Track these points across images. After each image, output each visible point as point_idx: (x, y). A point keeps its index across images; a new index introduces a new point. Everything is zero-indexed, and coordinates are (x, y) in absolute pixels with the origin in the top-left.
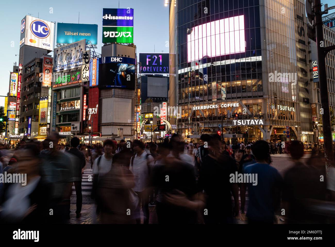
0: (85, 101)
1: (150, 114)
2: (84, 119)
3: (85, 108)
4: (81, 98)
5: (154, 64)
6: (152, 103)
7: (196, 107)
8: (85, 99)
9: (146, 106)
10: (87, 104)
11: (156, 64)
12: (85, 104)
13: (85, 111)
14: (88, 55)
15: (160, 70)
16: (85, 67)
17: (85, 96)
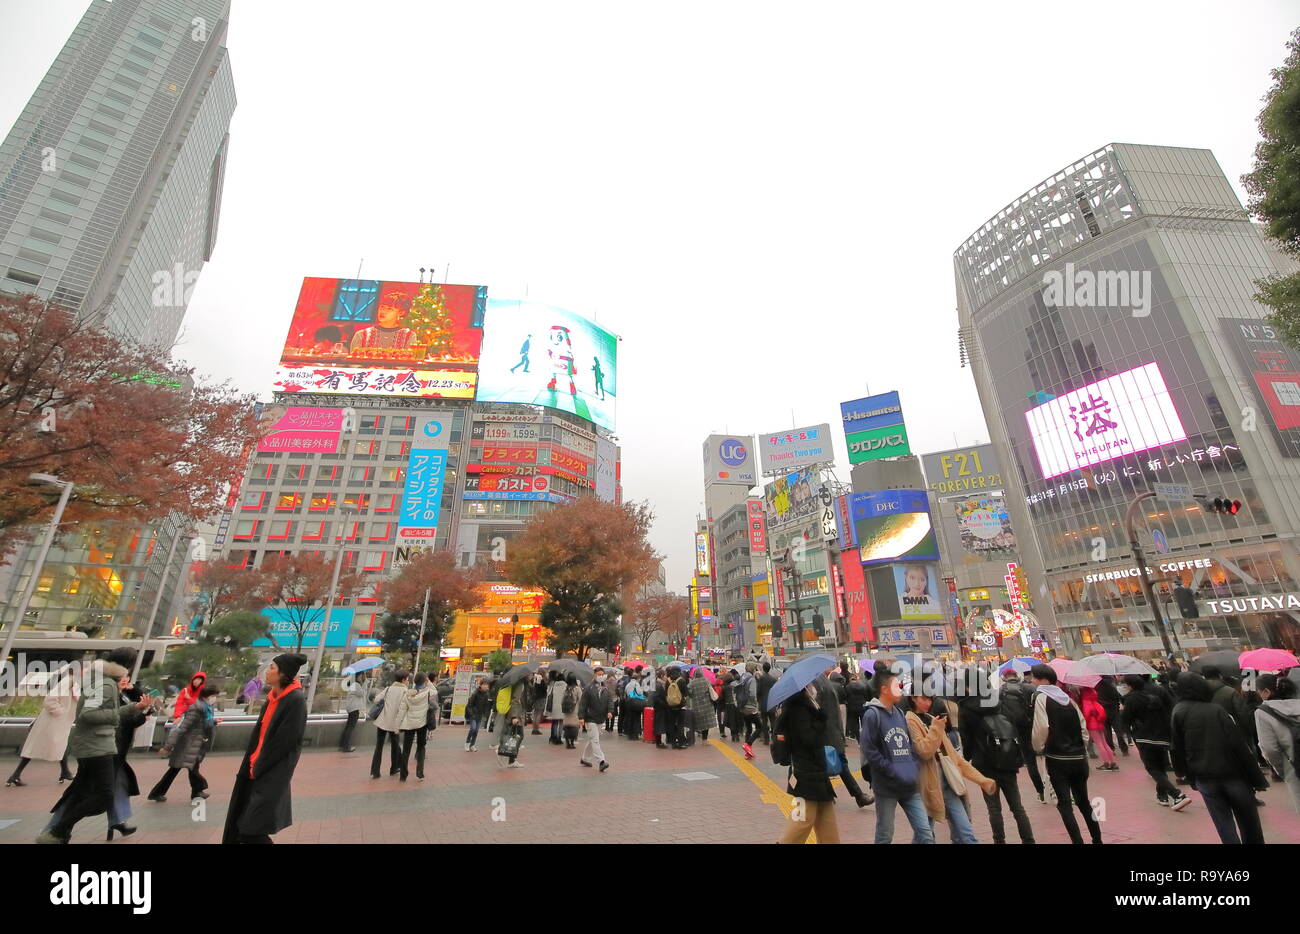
0: (836, 579)
1: (980, 590)
2: (841, 614)
3: (839, 591)
4: (828, 571)
5: (962, 473)
6: (979, 565)
7: (1095, 576)
8: (836, 573)
9: (966, 571)
10: (841, 584)
11: (968, 473)
12: (837, 584)
13: (839, 597)
14: (827, 490)
15: (981, 483)
16: (826, 513)
17: (835, 568)
